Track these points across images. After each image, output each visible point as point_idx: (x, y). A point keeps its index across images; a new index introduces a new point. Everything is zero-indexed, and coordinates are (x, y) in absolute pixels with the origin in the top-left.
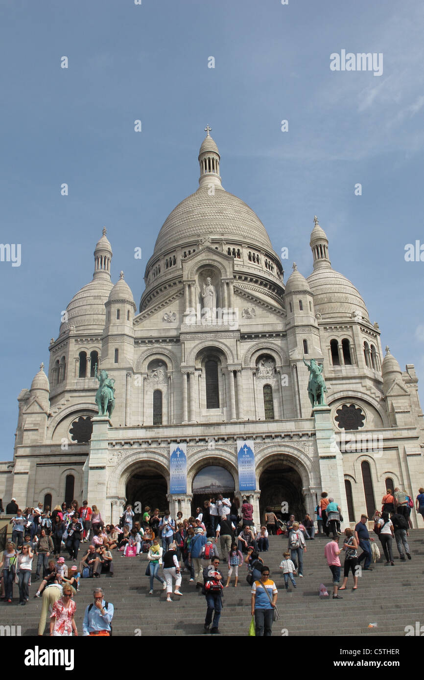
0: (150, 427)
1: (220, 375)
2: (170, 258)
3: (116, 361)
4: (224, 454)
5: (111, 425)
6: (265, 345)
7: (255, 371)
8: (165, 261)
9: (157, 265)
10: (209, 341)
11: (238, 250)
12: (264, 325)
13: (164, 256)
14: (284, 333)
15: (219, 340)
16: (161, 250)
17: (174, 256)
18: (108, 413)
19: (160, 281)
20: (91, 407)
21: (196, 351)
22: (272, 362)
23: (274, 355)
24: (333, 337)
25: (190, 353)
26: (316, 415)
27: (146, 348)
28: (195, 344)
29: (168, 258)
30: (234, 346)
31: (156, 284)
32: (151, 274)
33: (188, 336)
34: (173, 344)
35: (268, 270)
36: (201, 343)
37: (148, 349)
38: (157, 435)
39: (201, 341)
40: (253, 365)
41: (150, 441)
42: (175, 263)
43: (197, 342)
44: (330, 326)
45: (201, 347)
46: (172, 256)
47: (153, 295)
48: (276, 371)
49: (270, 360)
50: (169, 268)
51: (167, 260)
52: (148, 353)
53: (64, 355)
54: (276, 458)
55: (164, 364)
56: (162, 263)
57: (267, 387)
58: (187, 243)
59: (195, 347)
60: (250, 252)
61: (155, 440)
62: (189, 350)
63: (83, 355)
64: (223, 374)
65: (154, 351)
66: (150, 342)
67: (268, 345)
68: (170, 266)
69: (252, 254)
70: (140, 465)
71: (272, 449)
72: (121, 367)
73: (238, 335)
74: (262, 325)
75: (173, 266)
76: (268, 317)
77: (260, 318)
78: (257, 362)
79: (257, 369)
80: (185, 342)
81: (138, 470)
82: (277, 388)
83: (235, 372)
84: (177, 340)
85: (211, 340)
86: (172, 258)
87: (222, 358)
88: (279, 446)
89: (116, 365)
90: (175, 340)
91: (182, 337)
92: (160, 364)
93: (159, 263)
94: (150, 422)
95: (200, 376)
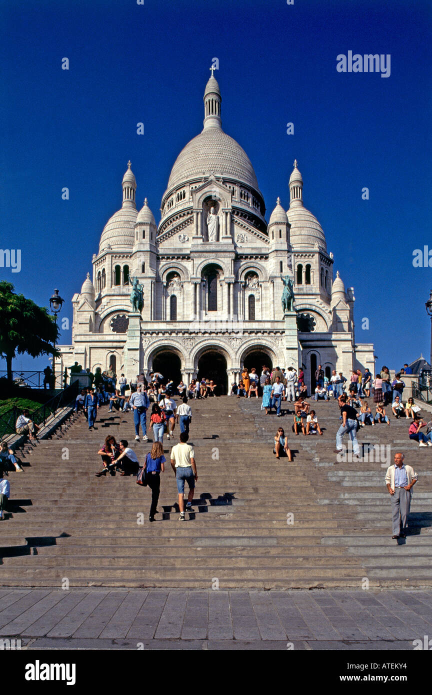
0: (169, 322)
1: (218, 285)
2: (181, 192)
3: (143, 271)
4: (221, 343)
5: (141, 319)
6: (252, 264)
7: (244, 284)
8: (177, 195)
9: (170, 199)
10: (211, 259)
11: (233, 188)
12: (252, 248)
13: (176, 190)
14: (267, 256)
15: (220, 259)
16: (174, 184)
17: (184, 191)
18: (139, 311)
19: (173, 212)
20: (125, 308)
21: (202, 266)
22: (256, 277)
23: (258, 272)
24: (300, 263)
25: (198, 268)
26: (286, 319)
27: (165, 263)
28: (201, 261)
29: (179, 192)
30: (229, 264)
31: (170, 214)
32: (166, 206)
33: (196, 255)
34: (186, 260)
35: (255, 207)
36: (205, 260)
37: (167, 264)
38: (174, 328)
39: (204, 259)
40: (243, 280)
41: (169, 332)
42: (184, 197)
43: (203, 259)
44: (298, 254)
45: (206, 263)
46: (182, 190)
47: (168, 223)
48: (258, 285)
49: (255, 276)
50: (180, 201)
51: (178, 194)
52: (167, 266)
53: (103, 267)
54: (256, 347)
55: (178, 275)
56: (174, 197)
57: (252, 297)
58: (194, 180)
59: (201, 263)
60: (242, 191)
61: (172, 331)
62: (197, 266)
63: (118, 267)
64: (221, 285)
65: (171, 265)
66: (168, 258)
67: (254, 265)
68: (181, 200)
69: (243, 192)
70: (162, 348)
71: (254, 340)
72: (148, 276)
73: (233, 255)
74: (250, 249)
75: (183, 200)
76: (255, 242)
77: (250, 242)
78: (246, 278)
79: (246, 283)
80: (194, 259)
81: (161, 352)
82: (259, 298)
83: (229, 284)
84: (188, 257)
85: (213, 259)
86: (182, 192)
87: (220, 273)
88: (259, 339)
89: (143, 275)
90: (186, 257)
91: (192, 255)
92: (175, 275)
93: (172, 197)
94: (168, 318)
95: (204, 286)
